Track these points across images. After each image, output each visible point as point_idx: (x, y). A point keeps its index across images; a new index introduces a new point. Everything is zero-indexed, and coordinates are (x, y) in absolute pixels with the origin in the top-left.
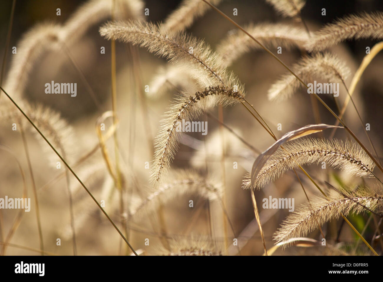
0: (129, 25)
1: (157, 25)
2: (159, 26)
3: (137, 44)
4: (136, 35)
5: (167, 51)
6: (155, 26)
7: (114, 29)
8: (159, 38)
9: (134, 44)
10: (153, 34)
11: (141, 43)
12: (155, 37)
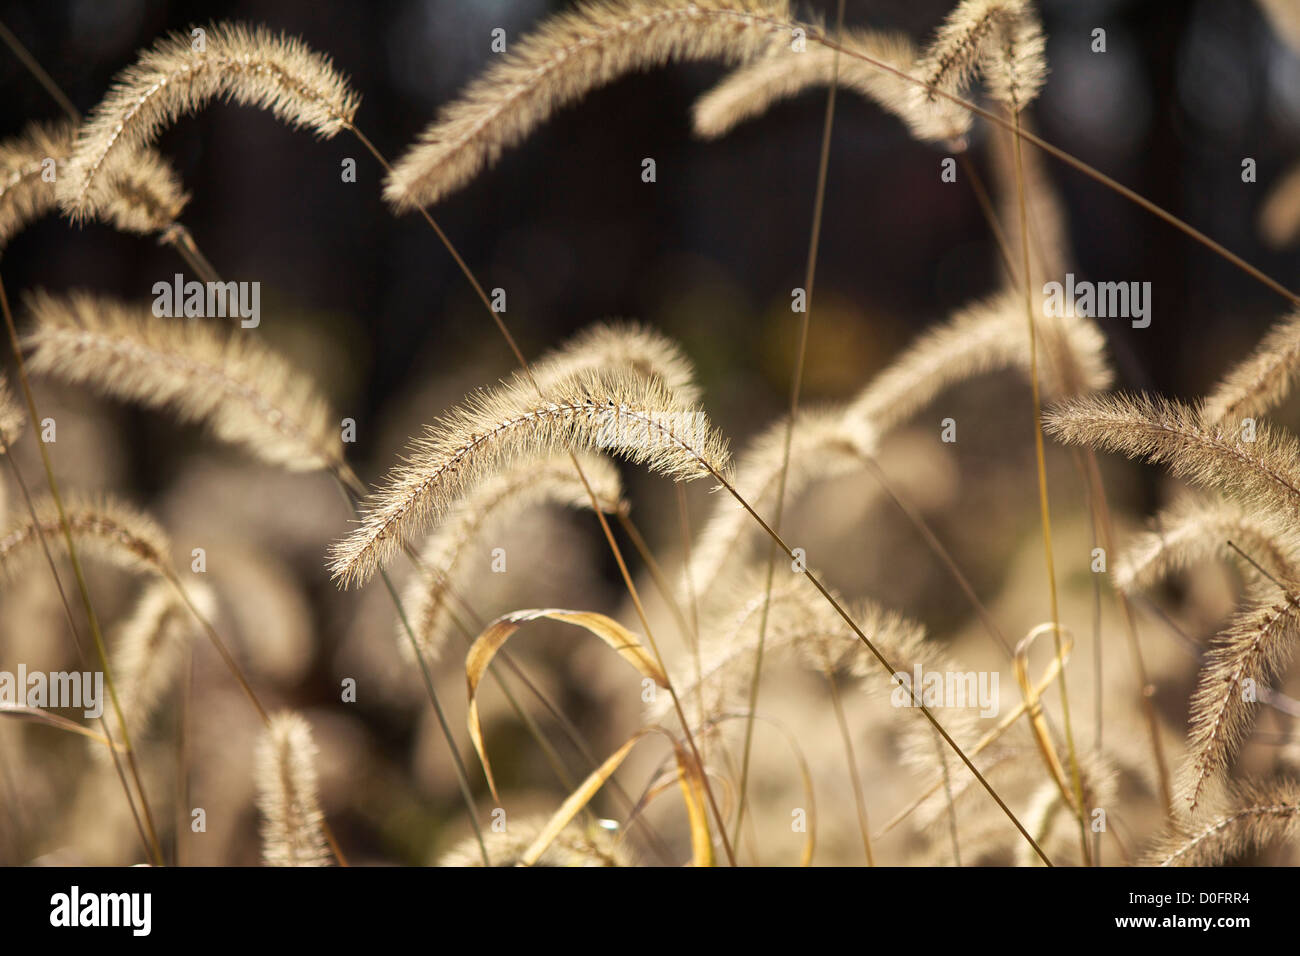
0: (1120, 406)
1: (1193, 408)
2: (1198, 408)
3: (1140, 456)
4: (1137, 432)
5: (1219, 473)
6: (1187, 408)
7: (1080, 416)
8: (1197, 440)
9: (1131, 457)
10: (1183, 431)
11: (1151, 454)
12: (1189, 439)
